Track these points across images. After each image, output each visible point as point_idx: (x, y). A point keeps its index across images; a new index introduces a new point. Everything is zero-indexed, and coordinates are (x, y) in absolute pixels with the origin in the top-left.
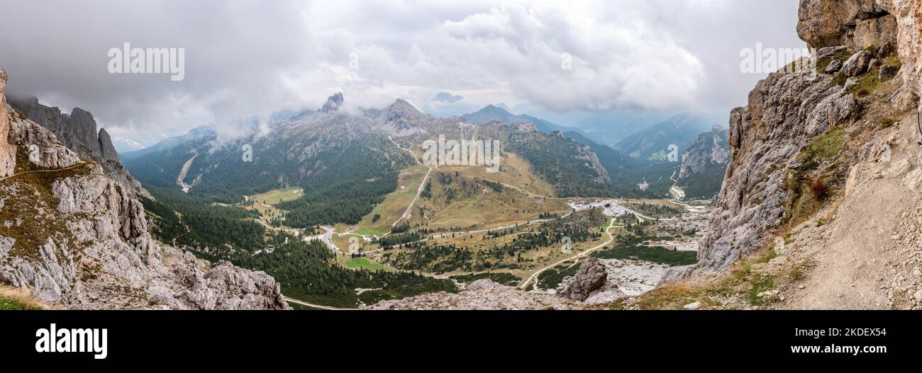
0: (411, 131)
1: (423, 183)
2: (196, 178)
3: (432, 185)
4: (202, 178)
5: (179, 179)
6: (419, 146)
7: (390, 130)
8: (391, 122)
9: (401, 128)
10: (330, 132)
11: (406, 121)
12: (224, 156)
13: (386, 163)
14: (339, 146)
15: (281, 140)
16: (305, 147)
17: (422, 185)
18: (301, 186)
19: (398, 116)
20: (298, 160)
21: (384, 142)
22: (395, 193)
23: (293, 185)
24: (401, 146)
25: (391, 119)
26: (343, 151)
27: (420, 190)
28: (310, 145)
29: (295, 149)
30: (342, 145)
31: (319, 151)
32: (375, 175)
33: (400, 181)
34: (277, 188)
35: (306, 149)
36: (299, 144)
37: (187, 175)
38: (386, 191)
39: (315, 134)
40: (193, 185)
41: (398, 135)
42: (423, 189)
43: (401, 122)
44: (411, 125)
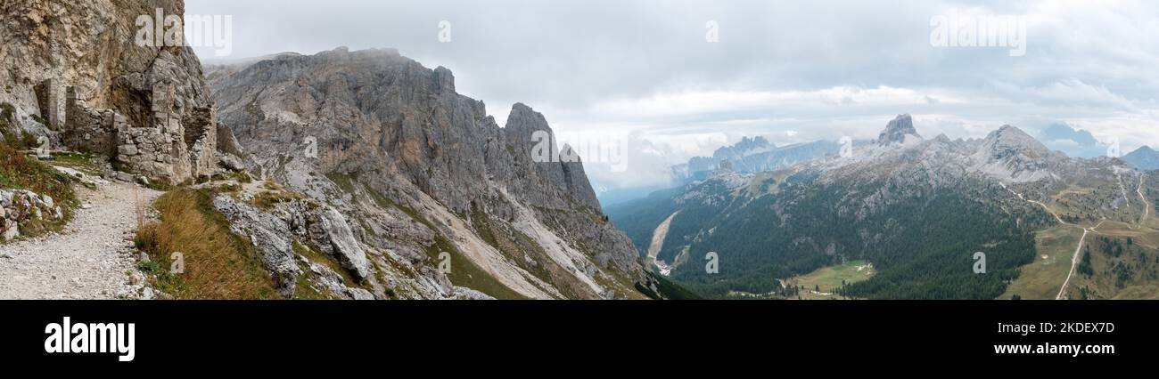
0: (1037, 176)
1: (1077, 252)
2: (680, 251)
3: (1092, 254)
4: (690, 251)
5: (649, 256)
6: (1055, 197)
7: (1000, 173)
8: (999, 162)
9: (1018, 170)
10: (901, 175)
11: (1027, 159)
12: (723, 216)
13: (1006, 220)
14: (919, 195)
15: (823, 186)
16: (865, 196)
17: (1076, 255)
18: (867, 259)
19: (1010, 152)
20: (856, 217)
21: (993, 190)
22: (1035, 265)
23: (854, 258)
24: (1026, 196)
25: (999, 157)
26: (927, 204)
27: (1074, 262)
28: (873, 193)
29: (850, 199)
30: (923, 194)
31: (888, 203)
32: (993, 238)
33: (1038, 246)
34: (828, 265)
35: (867, 200)
36: (854, 192)
37: (663, 248)
38: (1019, 260)
39: (877, 177)
40: (676, 265)
41: (1015, 181)
42: (1079, 261)
43: (1019, 161)
44: (1036, 165)
